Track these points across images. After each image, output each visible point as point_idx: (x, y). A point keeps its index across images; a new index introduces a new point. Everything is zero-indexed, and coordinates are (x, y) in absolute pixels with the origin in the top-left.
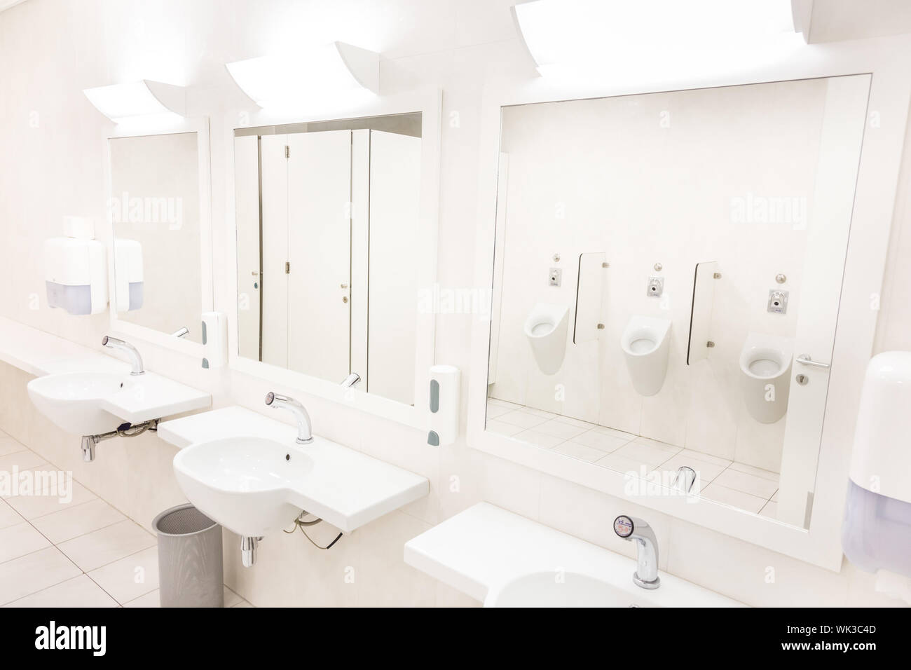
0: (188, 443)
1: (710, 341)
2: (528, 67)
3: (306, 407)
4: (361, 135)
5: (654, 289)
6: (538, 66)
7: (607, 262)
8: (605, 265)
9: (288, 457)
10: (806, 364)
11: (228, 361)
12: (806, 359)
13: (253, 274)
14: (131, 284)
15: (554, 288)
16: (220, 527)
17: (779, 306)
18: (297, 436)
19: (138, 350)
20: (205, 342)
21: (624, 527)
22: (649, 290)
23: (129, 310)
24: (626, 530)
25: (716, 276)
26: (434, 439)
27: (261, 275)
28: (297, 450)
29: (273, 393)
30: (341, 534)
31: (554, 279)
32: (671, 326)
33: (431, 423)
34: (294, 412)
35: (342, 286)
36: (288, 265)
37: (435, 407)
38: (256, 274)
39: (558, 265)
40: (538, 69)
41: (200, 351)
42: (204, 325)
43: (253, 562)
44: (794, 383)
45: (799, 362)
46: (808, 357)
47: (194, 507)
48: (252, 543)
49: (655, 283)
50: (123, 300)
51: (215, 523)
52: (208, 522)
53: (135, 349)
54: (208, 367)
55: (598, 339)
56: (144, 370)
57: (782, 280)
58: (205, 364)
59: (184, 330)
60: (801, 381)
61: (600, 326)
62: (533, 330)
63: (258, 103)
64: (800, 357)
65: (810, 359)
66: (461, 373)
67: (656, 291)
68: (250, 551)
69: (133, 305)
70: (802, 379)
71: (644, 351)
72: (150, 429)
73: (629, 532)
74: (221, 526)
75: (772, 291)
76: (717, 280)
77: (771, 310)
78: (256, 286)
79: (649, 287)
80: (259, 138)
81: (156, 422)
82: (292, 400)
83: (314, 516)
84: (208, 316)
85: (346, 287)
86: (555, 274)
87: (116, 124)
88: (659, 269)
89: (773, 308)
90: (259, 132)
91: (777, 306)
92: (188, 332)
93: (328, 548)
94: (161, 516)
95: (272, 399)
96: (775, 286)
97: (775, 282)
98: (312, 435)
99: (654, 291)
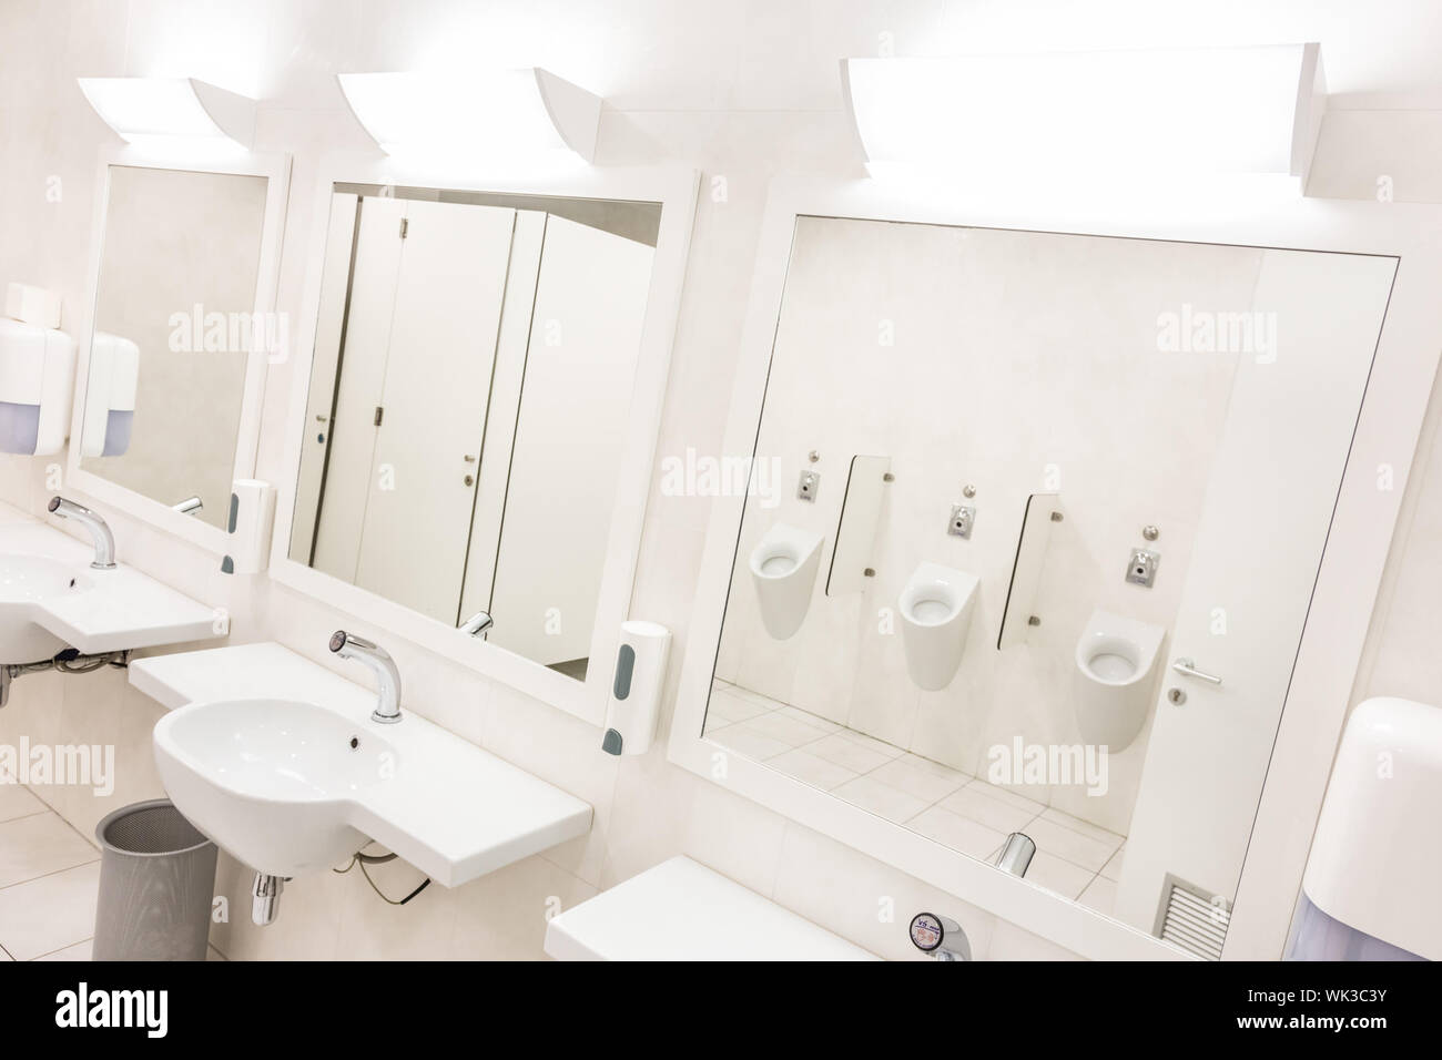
0: (183, 701)
1: (1036, 615)
2: (851, 159)
3: (395, 660)
4: (532, 220)
5: (959, 525)
6: (867, 160)
7: (892, 472)
8: (887, 478)
9: (354, 743)
10: (1186, 674)
11: (268, 566)
12: (1187, 666)
13: (319, 419)
14: (112, 413)
15: (805, 503)
16: (213, 849)
17: (1144, 575)
18: (375, 708)
19: (112, 529)
20: (232, 529)
21: (928, 933)
22: (951, 526)
23: (103, 455)
24: (931, 938)
25: (1056, 517)
26: (613, 743)
27: (332, 422)
28: (371, 731)
29: (344, 633)
30: (428, 882)
31: (805, 489)
32: (979, 585)
33: (612, 714)
34: (377, 670)
35: (467, 459)
36: (380, 411)
37: (622, 690)
38: (324, 420)
39: (815, 468)
40: (867, 164)
41: (219, 542)
42: (235, 500)
43: (270, 918)
44: (1163, 698)
45: (1176, 669)
46: (1189, 663)
47: (173, 807)
48: (273, 885)
49: (961, 515)
50: (94, 436)
51: (206, 839)
52: (194, 835)
53: (104, 523)
54: (231, 572)
55: (863, 592)
56: (115, 562)
57: (1153, 537)
58: (228, 566)
59: (195, 501)
60: (1176, 699)
61: (869, 572)
62: (764, 565)
63: (382, 147)
64: (1178, 661)
65: (1192, 667)
66: (672, 638)
67: (962, 529)
68: (269, 898)
69: (110, 448)
70: (1177, 696)
71: (933, 619)
72: (113, 663)
73: (935, 942)
74: (217, 848)
75: (1135, 551)
76: (1055, 523)
77: (1130, 578)
78: (321, 439)
79: (952, 520)
80: (360, 200)
81: (125, 653)
82: (374, 647)
83: (383, 847)
84: (242, 484)
85: (473, 460)
86: (809, 481)
87: (125, 143)
88: (971, 495)
89: (1134, 577)
90: (362, 191)
91: (1140, 575)
92: (201, 505)
93: (403, 902)
94: (113, 817)
95: (340, 642)
96: (1141, 543)
97: (1142, 538)
98: (401, 710)
99: (960, 528)
